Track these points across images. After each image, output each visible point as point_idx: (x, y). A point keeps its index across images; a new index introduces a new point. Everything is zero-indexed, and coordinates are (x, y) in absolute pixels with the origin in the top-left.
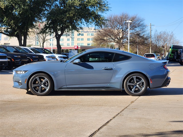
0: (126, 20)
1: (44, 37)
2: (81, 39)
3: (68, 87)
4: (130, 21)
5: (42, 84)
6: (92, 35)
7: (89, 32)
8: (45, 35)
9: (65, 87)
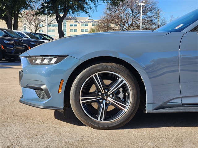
0: (138, 3)
1: (36, 24)
2: (74, 30)
3: (185, 101)
4: (143, 4)
5: (107, 96)
6: (86, 26)
7: (83, 22)
8: (38, 22)
9: (178, 101)
